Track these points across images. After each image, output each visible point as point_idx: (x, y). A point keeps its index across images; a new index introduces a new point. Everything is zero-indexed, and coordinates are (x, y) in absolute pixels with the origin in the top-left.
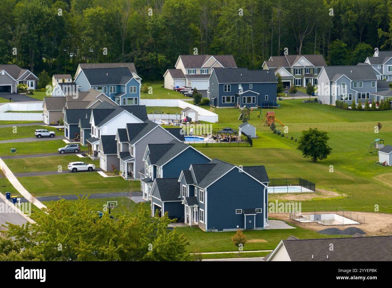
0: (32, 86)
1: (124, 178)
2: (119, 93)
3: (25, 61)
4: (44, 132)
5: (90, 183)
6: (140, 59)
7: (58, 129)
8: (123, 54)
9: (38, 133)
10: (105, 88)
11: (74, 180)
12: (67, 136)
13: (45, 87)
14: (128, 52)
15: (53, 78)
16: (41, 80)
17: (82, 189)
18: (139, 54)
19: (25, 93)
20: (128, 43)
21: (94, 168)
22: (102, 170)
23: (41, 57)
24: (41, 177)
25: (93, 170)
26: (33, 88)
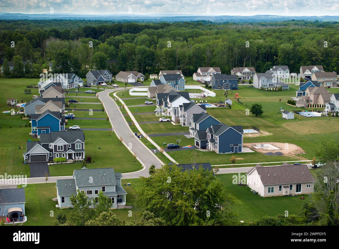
0: (142, 79)
1: (182, 125)
2: (177, 84)
3: (139, 68)
4: (148, 102)
5: (168, 128)
6: (183, 68)
7: (154, 100)
8: (177, 66)
9: (146, 103)
10: (171, 82)
11: (162, 126)
12: (158, 104)
13: (147, 80)
14: (179, 65)
15: (150, 75)
16: (146, 77)
17: (165, 130)
18: (183, 66)
19: (140, 82)
20: (179, 61)
21: (169, 120)
22: (173, 121)
23: (146, 67)
24: (148, 124)
25: (169, 121)
26: (143, 80)
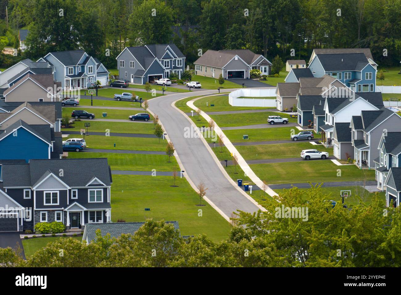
0: (265, 71)
1: (358, 166)
2: (354, 79)
3: (258, 46)
4: (277, 118)
5: (323, 171)
6: (376, 45)
7: (291, 116)
8: (359, 40)
9: (271, 120)
10: (340, 74)
11: (307, 167)
12: (300, 123)
13: (278, 73)
14: (364, 38)
15: (287, 64)
16: (274, 66)
17: (314, 177)
18: (376, 39)
19: (258, 79)
20: (364, 28)
21: (327, 156)
22: (335, 158)
23: (275, 42)
24: (273, 164)
25: (326, 158)
26: (267, 74)
